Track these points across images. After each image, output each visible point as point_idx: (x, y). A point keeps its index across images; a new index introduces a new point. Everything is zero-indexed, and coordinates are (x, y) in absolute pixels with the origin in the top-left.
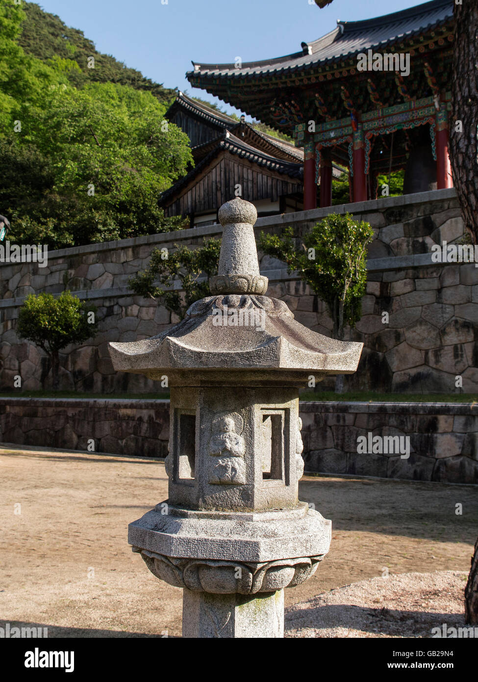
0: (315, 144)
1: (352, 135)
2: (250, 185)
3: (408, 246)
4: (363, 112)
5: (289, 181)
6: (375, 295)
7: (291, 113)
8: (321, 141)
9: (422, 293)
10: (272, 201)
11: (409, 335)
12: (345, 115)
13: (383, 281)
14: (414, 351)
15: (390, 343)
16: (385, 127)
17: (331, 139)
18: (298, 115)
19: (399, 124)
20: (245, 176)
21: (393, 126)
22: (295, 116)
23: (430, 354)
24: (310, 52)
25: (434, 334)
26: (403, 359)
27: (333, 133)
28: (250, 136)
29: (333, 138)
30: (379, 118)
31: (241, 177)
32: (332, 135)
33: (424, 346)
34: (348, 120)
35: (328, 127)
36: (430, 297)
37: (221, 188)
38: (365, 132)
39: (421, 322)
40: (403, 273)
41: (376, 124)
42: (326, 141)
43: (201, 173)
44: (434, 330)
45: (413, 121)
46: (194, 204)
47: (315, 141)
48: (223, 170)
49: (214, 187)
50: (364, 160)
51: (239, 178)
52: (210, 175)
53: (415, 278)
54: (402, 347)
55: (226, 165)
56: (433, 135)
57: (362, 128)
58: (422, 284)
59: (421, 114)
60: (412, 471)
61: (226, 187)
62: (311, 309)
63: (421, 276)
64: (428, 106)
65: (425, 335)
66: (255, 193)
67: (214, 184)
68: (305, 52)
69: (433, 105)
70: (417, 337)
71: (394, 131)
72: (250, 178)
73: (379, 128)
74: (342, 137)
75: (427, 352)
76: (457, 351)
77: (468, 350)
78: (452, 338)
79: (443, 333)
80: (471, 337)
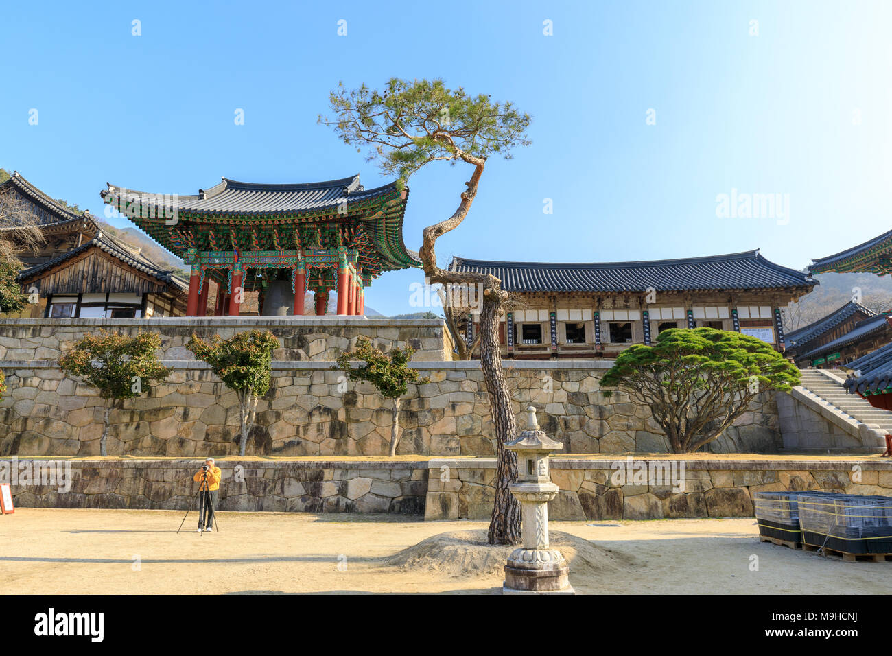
0: (202, 265)
1: (233, 265)
2: (117, 279)
3: (286, 354)
4: (244, 251)
5: (156, 282)
7: (186, 239)
8: (207, 264)
9: (297, 387)
10: (138, 296)
11: (286, 414)
12: (230, 248)
14: (289, 426)
15: (272, 420)
16: (259, 264)
17: (215, 264)
18: (192, 242)
19: (270, 264)
20: (114, 271)
21: (265, 264)
22: (190, 243)
23: (301, 428)
24: (205, 198)
25: (305, 414)
26: (281, 431)
28: (90, 228)
29: (217, 264)
30: (255, 257)
31: (109, 271)
32: (217, 261)
33: (297, 423)
34: (231, 254)
35: (215, 255)
36: (304, 390)
37: (87, 277)
38: (243, 265)
39: (294, 406)
40: (284, 373)
41: (252, 261)
42: (211, 264)
43: (68, 261)
44: (304, 412)
45: (279, 263)
46: (56, 286)
47: (202, 262)
48: (92, 263)
49: (80, 276)
50: (240, 284)
51: (107, 272)
52: (78, 264)
53: (294, 376)
54: (281, 423)
55: (96, 259)
56: (294, 276)
57: (241, 261)
58: (298, 381)
59: (287, 260)
61: (93, 277)
62: (211, 392)
63: (298, 376)
64: (292, 256)
65: (298, 415)
66: (121, 286)
67: (81, 273)
68: (201, 197)
69: (297, 256)
70: (292, 417)
71: (265, 267)
72: (119, 273)
73: (255, 264)
74: (224, 264)
75: (298, 427)
76: (320, 428)
77: (327, 427)
78: (317, 419)
79: (311, 414)
80: (329, 418)
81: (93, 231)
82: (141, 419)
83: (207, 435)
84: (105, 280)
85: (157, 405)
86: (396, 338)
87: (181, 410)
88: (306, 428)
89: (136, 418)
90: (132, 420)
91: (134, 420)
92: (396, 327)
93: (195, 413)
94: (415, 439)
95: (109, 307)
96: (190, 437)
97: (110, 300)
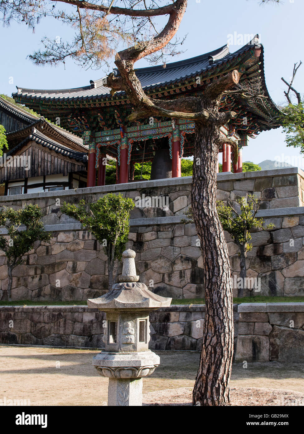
0: (97, 144)
1: (120, 140)
2: (49, 164)
3: (154, 211)
4: (128, 127)
5: (76, 163)
6: (133, 241)
7: (81, 123)
8: (100, 142)
9: (162, 240)
10: (64, 175)
11: (153, 264)
12: (116, 127)
13: (139, 232)
14: (156, 274)
15: (142, 270)
16: (141, 137)
17: (106, 142)
18: (86, 126)
19: (150, 136)
20: (46, 158)
21: (146, 136)
22: (84, 126)
23: (166, 276)
24: (95, 87)
25: (168, 264)
26: (149, 279)
27: (108, 138)
28: (47, 128)
29: (108, 141)
30: (138, 131)
31: (43, 158)
32: (108, 139)
33: (162, 271)
34: (118, 131)
35: (105, 134)
36: (166, 243)
38: (128, 139)
39: (161, 257)
40: (151, 228)
41: (136, 134)
42: (103, 142)
44: (168, 262)
45: (158, 134)
46: (9, 175)
47: (96, 142)
48: (30, 153)
50: (127, 156)
51: (42, 159)
53: (158, 231)
54: (149, 271)
55: (33, 150)
56: (170, 143)
57: (127, 136)
58: (162, 235)
59: (163, 130)
60: (154, 345)
61: (32, 165)
62: (93, 249)
63: (162, 230)
64: (168, 126)
65: (163, 264)
66: (52, 169)
68: (92, 87)
69: (172, 126)
70: (158, 266)
71: (147, 139)
72: (49, 160)
73: (138, 137)
74: (114, 141)
75: (164, 275)
76: (182, 274)
77: (188, 274)
78: (179, 267)
79: (173, 263)
80: (190, 266)
81: (49, 130)
82: (42, 272)
83: (91, 284)
84: (41, 166)
85: (52, 260)
86: (251, 189)
87: (70, 264)
88: (170, 276)
89: (39, 272)
90: (36, 274)
91: (38, 273)
92: (251, 179)
93: (81, 266)
94: (269, 282)
95: (46, 187)
96: (78, 285)
97: (47, 181)
